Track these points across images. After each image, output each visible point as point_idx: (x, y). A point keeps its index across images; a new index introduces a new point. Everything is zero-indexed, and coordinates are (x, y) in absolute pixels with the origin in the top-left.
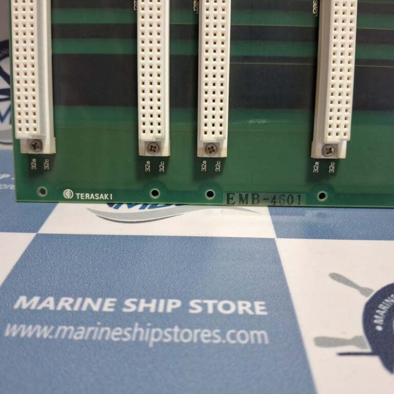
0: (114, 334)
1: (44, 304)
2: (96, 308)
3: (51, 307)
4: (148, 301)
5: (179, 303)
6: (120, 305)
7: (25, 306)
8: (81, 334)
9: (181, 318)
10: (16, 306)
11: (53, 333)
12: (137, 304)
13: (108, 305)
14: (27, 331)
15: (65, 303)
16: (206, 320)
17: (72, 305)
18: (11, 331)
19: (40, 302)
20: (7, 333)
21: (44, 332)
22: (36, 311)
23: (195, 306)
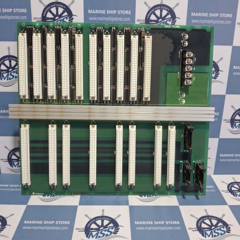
0: (42, 228)
1: (29, 223)
2: (39, 223)
3: (31, 223)
4: (48, 222)
5: (54, 222)
6: (43, 222)
7: (26, 223)
8: (36, 228)
9: (54, 225)
10: (24, 223)
11: (31, 228)
12: (46, 222)
13: (41, 222)
14: (27, 228)
15: (33, 222)
16: (58, 225)
17: (35, 223)
18: (24, 228)
19: (29, 222)
20: (23, 228)
21: (30, 228)
22: (28, 224)
23: (57, 223)
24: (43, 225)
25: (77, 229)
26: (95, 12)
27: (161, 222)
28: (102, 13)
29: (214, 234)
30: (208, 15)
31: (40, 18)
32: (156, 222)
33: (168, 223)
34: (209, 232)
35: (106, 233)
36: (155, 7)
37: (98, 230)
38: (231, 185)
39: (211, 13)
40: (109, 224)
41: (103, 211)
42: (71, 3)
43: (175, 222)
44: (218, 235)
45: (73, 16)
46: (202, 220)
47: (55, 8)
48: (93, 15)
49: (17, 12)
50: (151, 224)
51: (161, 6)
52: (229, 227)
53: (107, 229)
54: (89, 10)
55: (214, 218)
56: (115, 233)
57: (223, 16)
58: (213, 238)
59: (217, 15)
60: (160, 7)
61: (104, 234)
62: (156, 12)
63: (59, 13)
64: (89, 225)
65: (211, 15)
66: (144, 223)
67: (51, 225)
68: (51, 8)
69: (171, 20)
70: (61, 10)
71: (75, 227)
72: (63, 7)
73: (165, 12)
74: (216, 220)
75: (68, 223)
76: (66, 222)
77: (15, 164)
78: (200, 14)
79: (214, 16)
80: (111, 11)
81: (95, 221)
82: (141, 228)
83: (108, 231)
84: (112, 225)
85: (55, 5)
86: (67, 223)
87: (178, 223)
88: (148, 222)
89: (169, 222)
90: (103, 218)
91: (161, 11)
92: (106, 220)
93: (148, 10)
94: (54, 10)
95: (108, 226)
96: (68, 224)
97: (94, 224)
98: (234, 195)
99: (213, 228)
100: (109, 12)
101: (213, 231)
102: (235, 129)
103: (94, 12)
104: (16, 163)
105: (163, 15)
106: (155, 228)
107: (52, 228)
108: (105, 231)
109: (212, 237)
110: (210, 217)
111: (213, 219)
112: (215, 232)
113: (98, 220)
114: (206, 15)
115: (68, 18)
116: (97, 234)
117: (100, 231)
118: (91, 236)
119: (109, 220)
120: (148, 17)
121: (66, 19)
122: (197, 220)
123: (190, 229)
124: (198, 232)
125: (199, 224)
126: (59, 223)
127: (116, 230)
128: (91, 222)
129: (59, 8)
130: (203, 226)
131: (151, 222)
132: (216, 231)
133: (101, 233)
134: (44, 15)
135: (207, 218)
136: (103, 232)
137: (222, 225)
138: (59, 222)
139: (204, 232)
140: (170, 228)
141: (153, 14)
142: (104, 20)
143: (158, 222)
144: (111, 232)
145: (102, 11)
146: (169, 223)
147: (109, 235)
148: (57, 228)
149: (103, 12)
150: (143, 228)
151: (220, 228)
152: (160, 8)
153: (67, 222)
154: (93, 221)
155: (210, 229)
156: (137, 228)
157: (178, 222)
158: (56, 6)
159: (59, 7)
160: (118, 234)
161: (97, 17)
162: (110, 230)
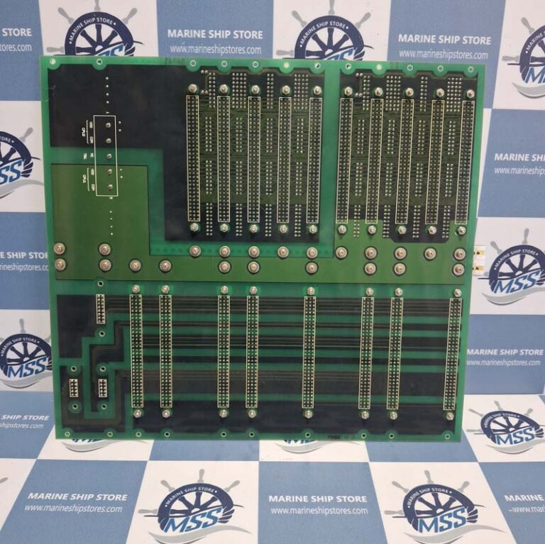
24: (68, 502)
25: (141, 511)
26: (183, 34)
27: (326, 497)
28: (199, 36)
29: (440, 524)
30: (437, 39)
31: (62, 48)
32: (316, 498)
33: (341, 500)
34: (428, 521)
35: (204, 520)
36: (317, 23)
37: (187, 513)
38: (491, 418)
39: (442, 36)
40: (213, 500)
41: (202, 472)
42: (130, 13)
43: (357, 499)
44: (450, 527)
45: (134, 44)
46: (417, 494)
47: (94, 25)
48: (178, 41)
49: (11, 35)
50: (305, 501)
51: (330, 21)
52: (475, 509)
53: (207, 511)
54: (169, 31)
55: (443, 490)
56: (224, 520)
57: (470, 42)
58: (436, 534)
59: (457, 38)
60: (327, 23)
61: (199, 523)
62: (318, 33)
63: (104, 38)
64: (168, 502)
65: (443, 39)
66: (288, 498)
67: (85, 503)
68: (85, 26)
69: (354, 51)
70: (107, 31)
71: (139, 506)
72: (111, 23)
73: (338, 35)
74: (448, 494)
75: (124, 497)
76: (118, 497)
77: (15, 370)
78: (417, 38)
79: (449, 42)
80: (218, 32)
81: (182, 495)
82: (280, 511)
83: (209, 516)
84: (218, 503)
85: (94, 19)
86: (121, 498)
87: (364, 499)
88: (297, 497)
89: (345, 497)
90: (199, 488)
91: (331, 32)
92: (207, 492)
93: (302, 29)
94: (91, 30)
95: (209, 506)
96: (123, 500)
97: (180, 500)
98: (494, 440)
99: (439, 511)
100: (214, 34)
101: (439, 517)
102: (499, 294)
103: (180, 34)
104: (16, 368)
105: (335, 41)
106: (312, 511)
107: (89, 509)
108: (203, 515)
109: (436, 531)
110: (434, 488)
111: (442, 492)
112: (442, 520)
113: (190, 492)
114: (431, 39)
115: (124, 48)
116: (185, 522)
117: (191, 517)
118: (171, 528)
119: (213, 493)
120: (301, 46)
121: (118, 50)
122: (406, 494)
123: (387, 512)
124: (406, 519)
125: (409, 503)
126: (104, 499)
127: (226, 514)
128: (174, 497)
129: (104, 26)
130: (419, 506)
131: (304, 497)
132: (446, 518)
133: (193, 520)
134: (71, 43)
135: (429, 490)
136: (198, 518)
137: (461, 504)
138: (103, 497)
139: (419, 519)
140: (345, 511)
141: (313, 38)
142: (203, 52)
143: (320, 497)
144: (215, 519)
145: (197, 32)
146: (343, 499)
147: (210, 525)
148: (99, 509)
149: (201, 34)
150: (286, 511)
151: (455, 513)
152: (328, 25)
153: (120, 496)
154: (179, 493)
155: (433, 513)
156: (274, 511)
157: (363, 497)
158: (95, 22)
159: (103, 23)
160: (231, 522)
161: (187, 45)
162: (214, 514)
